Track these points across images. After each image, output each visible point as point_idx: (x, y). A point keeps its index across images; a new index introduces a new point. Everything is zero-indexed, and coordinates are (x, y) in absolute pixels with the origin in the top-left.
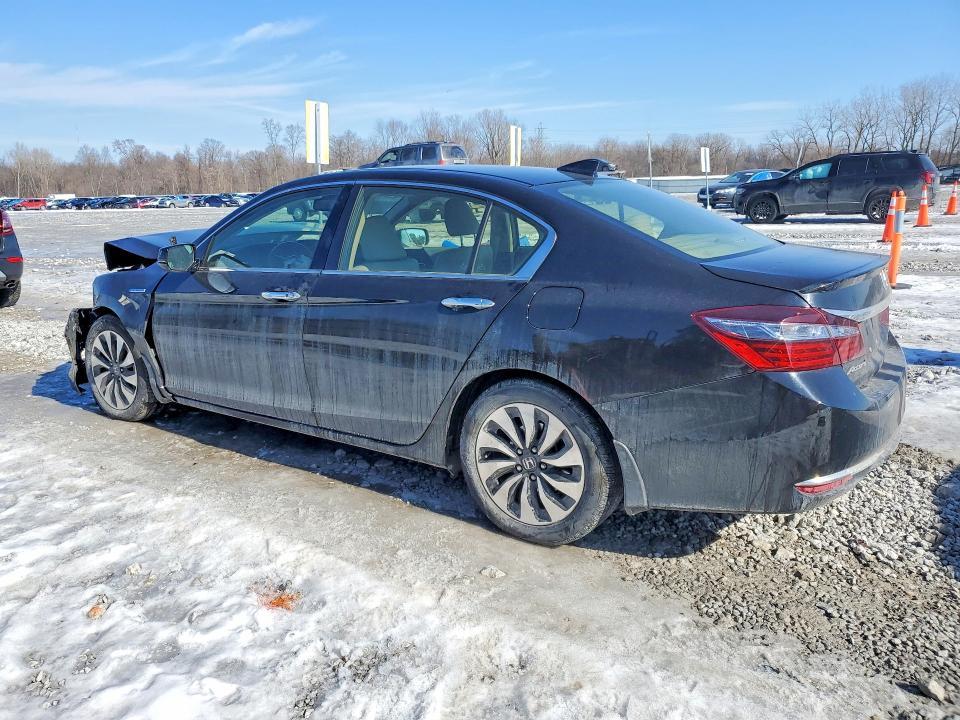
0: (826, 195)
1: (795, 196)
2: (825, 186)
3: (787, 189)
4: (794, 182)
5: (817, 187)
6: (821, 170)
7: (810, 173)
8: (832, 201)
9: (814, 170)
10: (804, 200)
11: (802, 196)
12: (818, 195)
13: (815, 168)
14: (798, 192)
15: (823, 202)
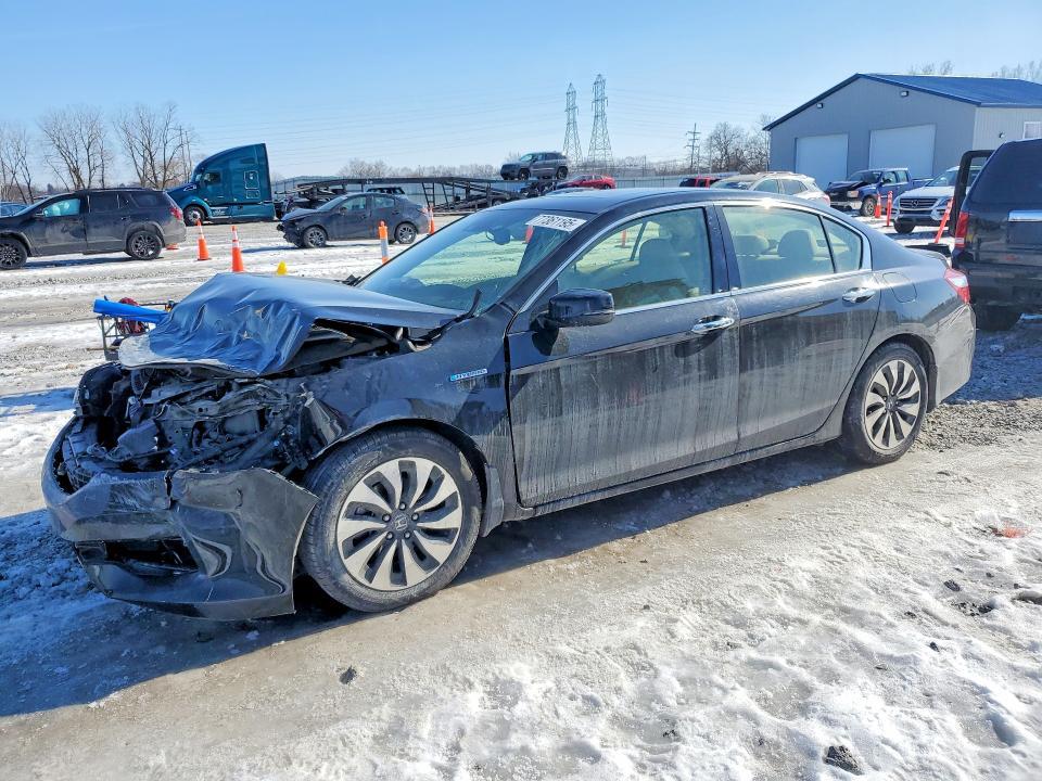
0: (84, 232)
1: (47, 236)
2: (80, 223)
3: (36, 228)
4: (42, 220)
5: (71, 225)
6: (68, 206)
7: (56, 209)
8: (92, 240)
9: (61, 207)
10: (59, 239)
11: (55, 236)
12: (73, 234)
13: (61, 203)
14: (49, 231)
15: (82, 241)
